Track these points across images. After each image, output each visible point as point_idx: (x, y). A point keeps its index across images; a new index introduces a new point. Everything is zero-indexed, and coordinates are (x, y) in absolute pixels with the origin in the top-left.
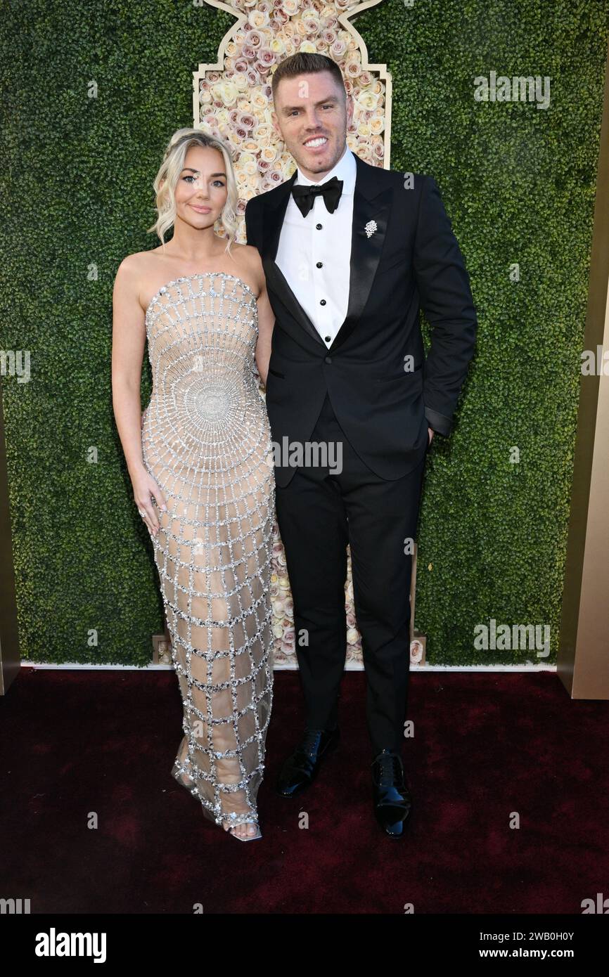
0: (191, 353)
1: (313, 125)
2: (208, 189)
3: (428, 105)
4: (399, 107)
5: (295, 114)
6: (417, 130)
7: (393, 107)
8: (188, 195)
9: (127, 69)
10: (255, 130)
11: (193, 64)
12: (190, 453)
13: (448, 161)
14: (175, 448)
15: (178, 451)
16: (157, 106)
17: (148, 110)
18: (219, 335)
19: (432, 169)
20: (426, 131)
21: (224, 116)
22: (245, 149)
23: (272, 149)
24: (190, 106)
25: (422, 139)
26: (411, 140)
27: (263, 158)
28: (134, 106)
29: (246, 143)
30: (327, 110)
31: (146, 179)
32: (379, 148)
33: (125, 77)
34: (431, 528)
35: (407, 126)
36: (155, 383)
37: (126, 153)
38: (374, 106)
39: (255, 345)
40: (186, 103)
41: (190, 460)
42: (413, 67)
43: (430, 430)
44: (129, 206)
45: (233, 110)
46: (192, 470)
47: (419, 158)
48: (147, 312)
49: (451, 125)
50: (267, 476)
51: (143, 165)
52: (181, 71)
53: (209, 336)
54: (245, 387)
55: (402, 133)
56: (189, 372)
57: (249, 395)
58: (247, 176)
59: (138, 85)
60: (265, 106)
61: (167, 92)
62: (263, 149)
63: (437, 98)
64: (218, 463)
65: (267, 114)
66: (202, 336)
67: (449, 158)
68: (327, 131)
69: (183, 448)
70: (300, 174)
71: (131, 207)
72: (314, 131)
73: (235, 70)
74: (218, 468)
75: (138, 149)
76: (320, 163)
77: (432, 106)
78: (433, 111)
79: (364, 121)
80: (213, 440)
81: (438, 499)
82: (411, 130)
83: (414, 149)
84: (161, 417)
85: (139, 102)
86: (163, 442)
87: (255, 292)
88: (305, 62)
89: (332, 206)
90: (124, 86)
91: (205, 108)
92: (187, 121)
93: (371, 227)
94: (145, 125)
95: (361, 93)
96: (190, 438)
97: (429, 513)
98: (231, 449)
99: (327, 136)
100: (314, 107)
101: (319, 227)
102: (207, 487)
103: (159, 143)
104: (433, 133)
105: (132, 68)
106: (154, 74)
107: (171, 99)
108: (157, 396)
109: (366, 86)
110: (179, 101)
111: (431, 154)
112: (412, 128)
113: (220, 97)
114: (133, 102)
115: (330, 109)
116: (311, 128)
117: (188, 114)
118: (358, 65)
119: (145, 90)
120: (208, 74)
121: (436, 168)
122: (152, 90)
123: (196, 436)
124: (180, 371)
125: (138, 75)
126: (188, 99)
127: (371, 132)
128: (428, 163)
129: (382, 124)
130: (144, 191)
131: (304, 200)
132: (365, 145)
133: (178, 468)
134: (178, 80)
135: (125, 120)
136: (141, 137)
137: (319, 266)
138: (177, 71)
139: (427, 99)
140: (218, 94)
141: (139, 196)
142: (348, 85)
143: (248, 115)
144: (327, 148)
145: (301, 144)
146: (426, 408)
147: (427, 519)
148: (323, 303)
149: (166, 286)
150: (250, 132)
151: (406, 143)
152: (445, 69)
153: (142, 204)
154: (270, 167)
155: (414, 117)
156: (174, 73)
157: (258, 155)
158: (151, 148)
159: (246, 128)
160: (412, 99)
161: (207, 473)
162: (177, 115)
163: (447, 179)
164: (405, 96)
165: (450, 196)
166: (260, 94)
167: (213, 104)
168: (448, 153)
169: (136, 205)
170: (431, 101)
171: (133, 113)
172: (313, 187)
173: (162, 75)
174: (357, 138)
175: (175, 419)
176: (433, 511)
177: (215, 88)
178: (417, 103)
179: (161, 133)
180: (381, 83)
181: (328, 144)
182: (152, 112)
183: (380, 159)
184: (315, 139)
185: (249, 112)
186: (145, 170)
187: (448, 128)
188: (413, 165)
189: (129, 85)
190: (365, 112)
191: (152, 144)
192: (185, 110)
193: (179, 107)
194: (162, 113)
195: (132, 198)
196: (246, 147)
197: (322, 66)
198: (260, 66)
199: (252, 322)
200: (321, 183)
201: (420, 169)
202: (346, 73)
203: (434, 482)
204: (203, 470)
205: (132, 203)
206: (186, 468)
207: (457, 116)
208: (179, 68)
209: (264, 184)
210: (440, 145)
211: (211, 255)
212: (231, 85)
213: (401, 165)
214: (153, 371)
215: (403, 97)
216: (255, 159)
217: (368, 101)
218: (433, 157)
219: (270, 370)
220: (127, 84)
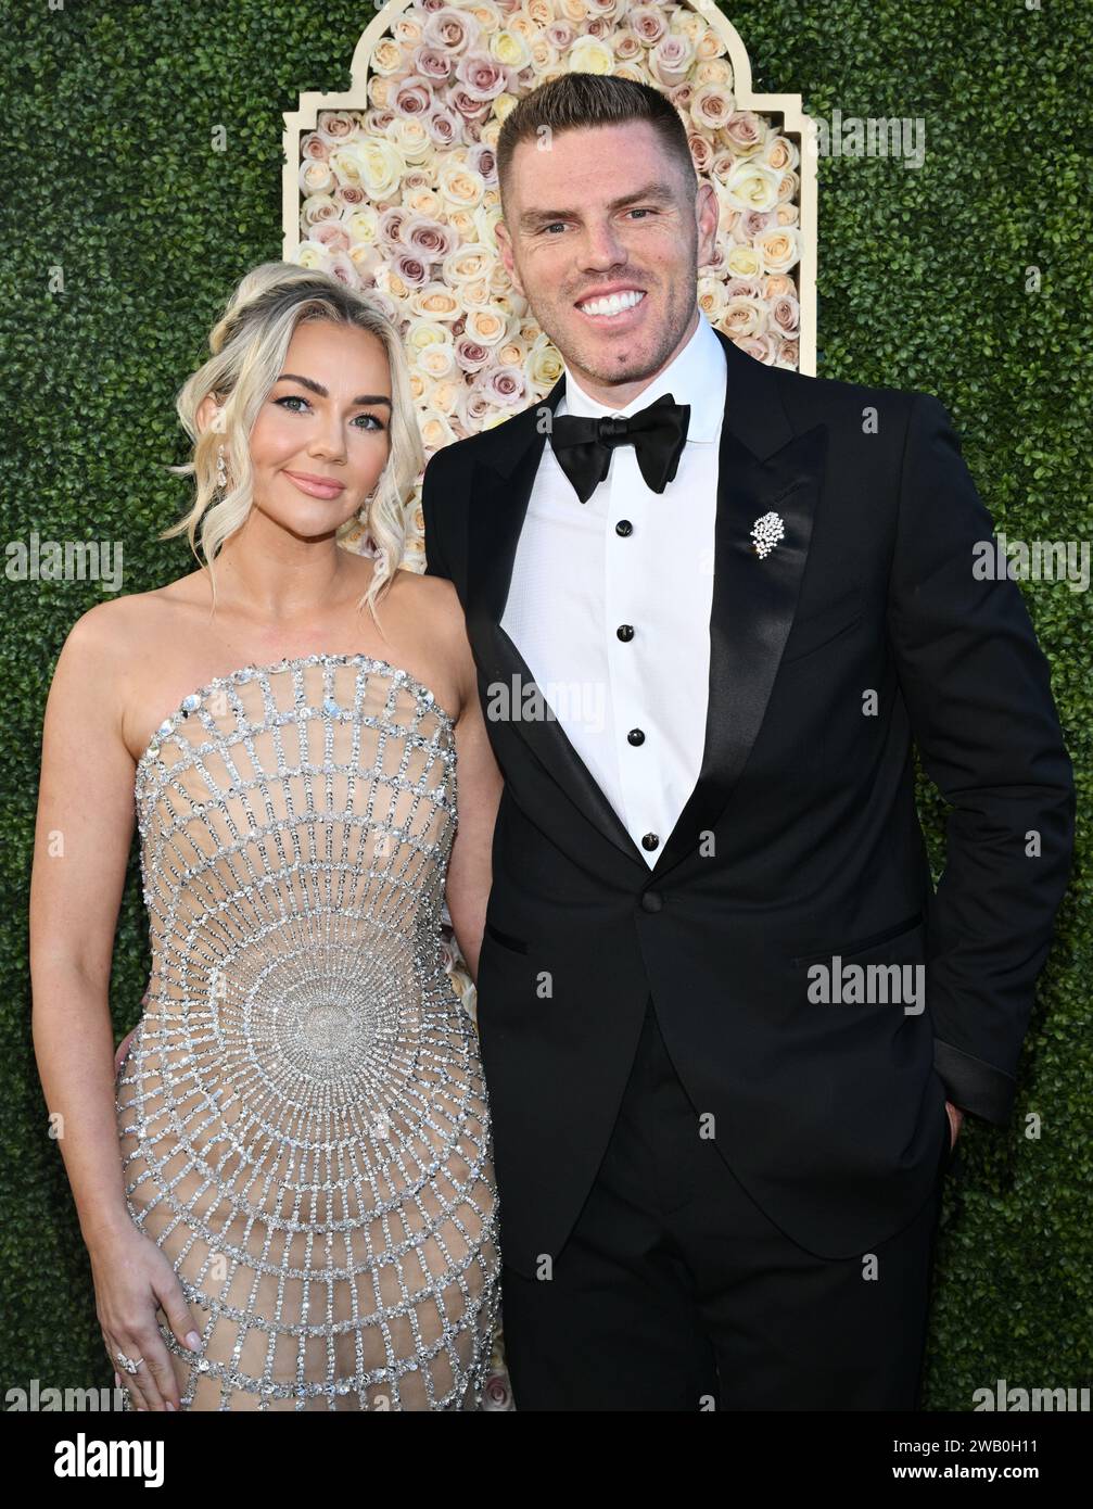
0: (268, 879)
1: (603, 259)
2: (344, 436)
3: (914, 199)
4: (837, 203)
5: (554, 229)
6: (888, 262)
7: (821, 202)
8: (283, 444)
9: (106, 106)
10: (450, 261)
11: (285, 93)
12: (255, 1172)
13: (973, 341)
14: (211, 1159)
15: (220, 1166)
16: (187, 199)
17: (161, 210)
18: (348, 828)
19: (932, 362)
20: (913, 264)
21: (365, 226)
22: (420, 311)
23: (493, 309)
24: (275, 200)
25: (902, 285)
26: (873, 287)
27: (471, 334)
28: (124, 200)
29: (424, 296)
30: (642, 220)
31: (149, 388)
32: (786, 310)
33: (102, 125)
34: (961, 1383)
35: (858, 253)
36: (159, 966)
37: (97, 322)
38: (770, 199)
39: (446, 858)
40: (265, 192)
41: (257, 1194)
42: (872, 101)
43: (950, 1109)
44: (100, 460)
45: (391, 211)
46: (260, 1225)
47: (895, 333)
48: (143, 763)
49: (980, 248)
50: (478, 1241)
51: (143, 351)
52: (253, 111)
53: (320, 830)
54: (418, 979)
55: (846, 269)
56: (259, 937)
57: (429, 999)
58: (427, 382)
59: (136, 147)
60: (476, 200)
61: (212, 163)
62: (471, 312)
63: (939, 179)
64: (337, 1203)
65: (485, 223)
66: (303, 831)
67: (977, 335)
68: (640, 274)
69: (237, 1158)
70: (572, 385)
71: (106, 465)
72: (605, 275)
73: (398, 108)
74: (338, 1217)
75: (130, 310)
76: (622, 359)
77: (927, 200)
78: (930, 213)
79: (742, 237)
80: (323, 1134)
81: (981, 1293)
82: (871, 263)
83: (881, 311)
84: (173, 1066)
85: (137, 189)
86: (176, 1141)
87: (449, 705)
88: (584, 97)
89: (659, 473)
90: (100, 150)
91: (314, 205)
92: (266, 240)
93: (769, 531)
94: (152, 248)
95: (734, 167)
96: (256, 1127)
97: (955, 1336)
98: (375, 1162)
99: (642, 286)
100: (606, 213)
101: (625, 528)
102: (304, 1274)
103: (187, 294)
104: (931, 270)
105: (121, 103)
106: (180, 117)
107: (223, 182)
108: (162, 1004)
109: (749, 149)
110: (244, 187)
111: (926, 324)
112: (874, 256)
113: (354, 176)
114: (121, 190)
115: (649, 218)
116: (597, 267)
117: (268, 221)
118: (727, 96)
119: (156, 158)
120: (325, 117)
121: (940, 362)
122: (172, 159)
123: (274, 1122)
124: (232, 930)
125: (137, 120)
126: (268, 183)
127: (764, 268)
128: (920, 349)
129: (792, 246)
130: (144, 420)
131: (581, 454)
132: (747, 300)
133: (219, 1216)
134: (244, 133)
135: (98, 234)
136: (138, 279)
137: (625, 634)
138: (242, 111)
139: (912, 184)
140: (351, 168)
141: (129, 435)
142: (700, 146)
143: (431, 223)
144: (642, 319)
145: (570, 305)
146: (937, 1042)
147: (949, 1354)
148: (637, 739)
149: (202, 693)
150: (436, 266)
151: (860, 296)
152: (958, 107)
153: (138, 455)
154: (491, 356)
155: (879, 229)
156: (234, 116)
157: (458, 327)
158: (167, 309)
159: (426, 256)
160: (872, 183)
161: (303, 1234)
162: (238, 223)
163: (975, 389)
164: (854, 175)
165: (982, 434)
166: (463, 168)
167: (338, 194)
168: (974, 323)
169: (119, 458)
170: (922, 189)
171: (119, 216)
172: (607, 420)
173: (200, 120)
174: (725, 282)
175: (216, 1072)
176: (967, 1330)
177: (343, 153)
178: (885, 193)
179: (194, 269)
180: (787, 141)
181: (646, 306)
182: (173, 216)
183: (790, 336)
184: (606, 294)
185: (432, 215)
186: (149, 366)
187: (971, 258)
188: (879, 354)
189: (112, 146)
190: (746, 216)
191: (169, 296)
192: (259, 210)
193: (244, 201)
194: (199, 218)
195: (109, 439)
196: (425, 305)
197: (629, 107)
198: (462, 97)
199: (441, 793)
200: (628, 412)
201: (898, 363)
202: (693, 117)
203: (967, 1241)
204: (293, 1225)
205: (109, 452)
206: (241, 1219)
207: (995, 226)
208: (248, 103)
209: (473, 402)
210: (952, 301)
211: (330, 603)
212: (386, 146)
213: (848, 352)
214: (155, 927)
215: (846, 178)
216: (450, 337)
217: (753, 186)
218: (932, 332)
219: (489, 929)
220: (105, 143)
